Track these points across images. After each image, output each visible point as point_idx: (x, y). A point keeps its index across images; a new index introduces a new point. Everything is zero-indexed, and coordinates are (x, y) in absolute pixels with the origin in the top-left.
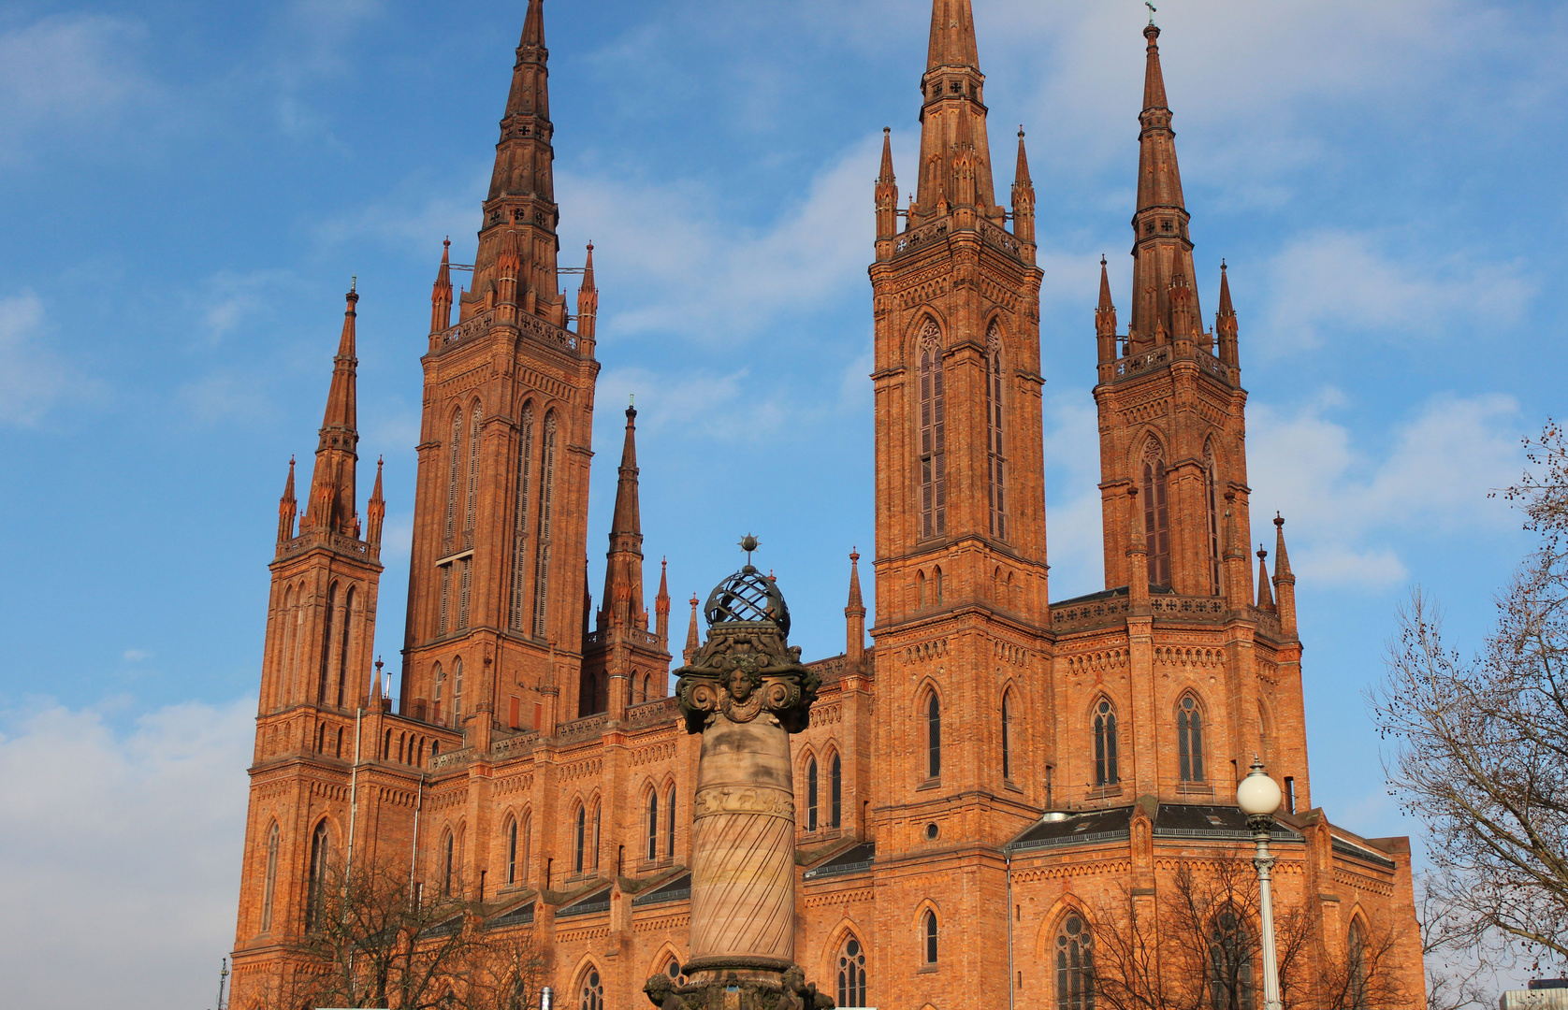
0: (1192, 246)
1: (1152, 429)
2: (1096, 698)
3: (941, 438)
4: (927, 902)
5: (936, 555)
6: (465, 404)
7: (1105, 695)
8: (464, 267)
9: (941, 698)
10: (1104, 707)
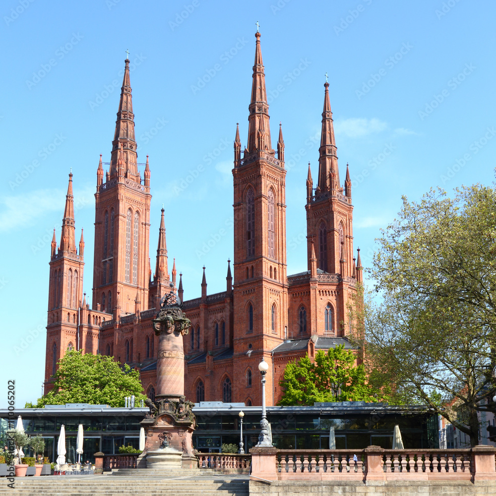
0: (338, 158)
1: (323, 219)
2: (300, 306)
3: (253, 225)
4: (249, 367)
5: (252, 262)
6: (109, 209)
7: (303, 305)
8: (106, 164)
9: (253, 306)
10: (303, 308)
